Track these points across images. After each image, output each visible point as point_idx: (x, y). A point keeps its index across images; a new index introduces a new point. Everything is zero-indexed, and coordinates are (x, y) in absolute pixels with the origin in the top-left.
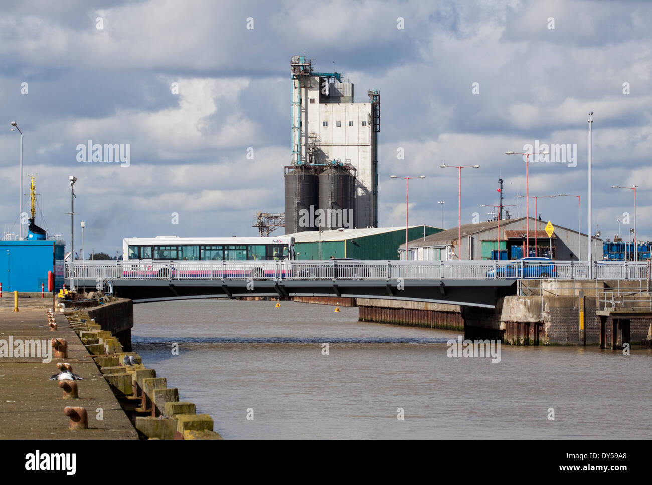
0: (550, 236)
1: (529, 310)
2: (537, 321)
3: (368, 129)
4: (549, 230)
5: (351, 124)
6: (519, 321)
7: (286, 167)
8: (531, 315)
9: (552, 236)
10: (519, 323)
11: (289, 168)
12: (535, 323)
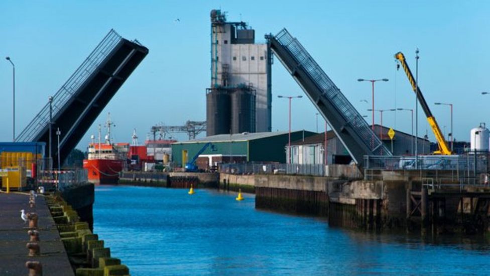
0: (391, 138)
1: (373, 191)
2: (378, 198)
3: (264, 62)
4: (391, 133)
5: (253, 58)
6: (366, 198)
7: (207, 89)
8: (374, 194)
9: (393, 138)
10: (366, 200)
11: (209, 89)
12: (377, 200)
